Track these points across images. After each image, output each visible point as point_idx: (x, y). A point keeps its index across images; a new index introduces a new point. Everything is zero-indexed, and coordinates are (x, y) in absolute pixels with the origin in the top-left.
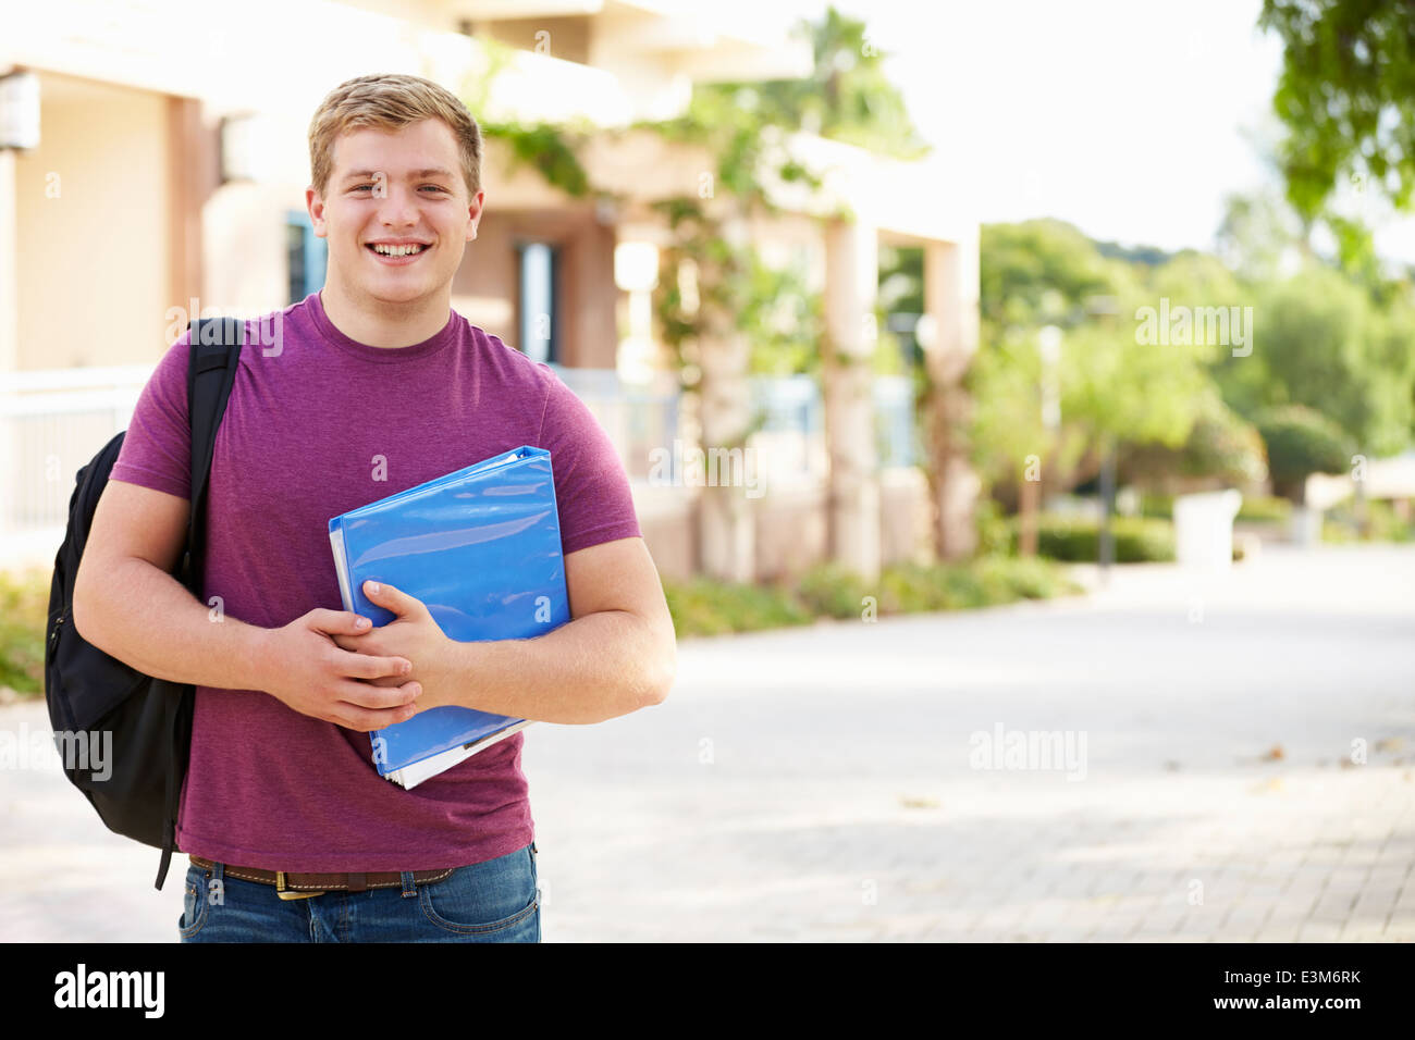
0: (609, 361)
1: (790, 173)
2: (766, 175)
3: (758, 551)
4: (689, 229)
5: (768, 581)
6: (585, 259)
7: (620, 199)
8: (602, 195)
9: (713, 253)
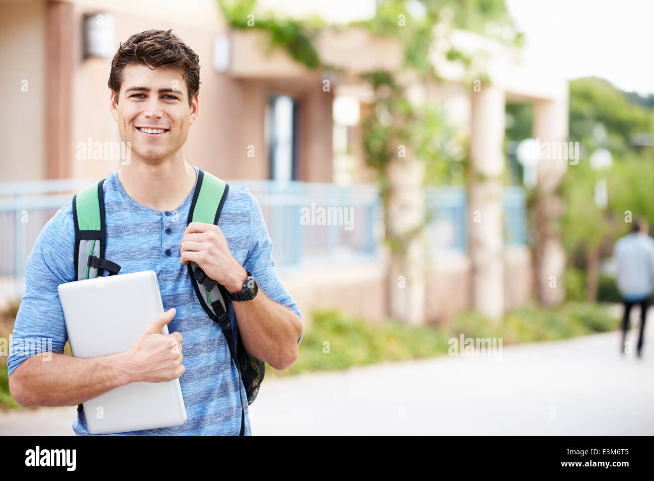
0: (328, 177)
1: (452, 56)
2: (436, 58)
3: (427, 303)
4: (385, 91)
5: (434, 323)
6: (315, 111)
7: (340, 72)
8: (329, 68)
9: (400, 108)
